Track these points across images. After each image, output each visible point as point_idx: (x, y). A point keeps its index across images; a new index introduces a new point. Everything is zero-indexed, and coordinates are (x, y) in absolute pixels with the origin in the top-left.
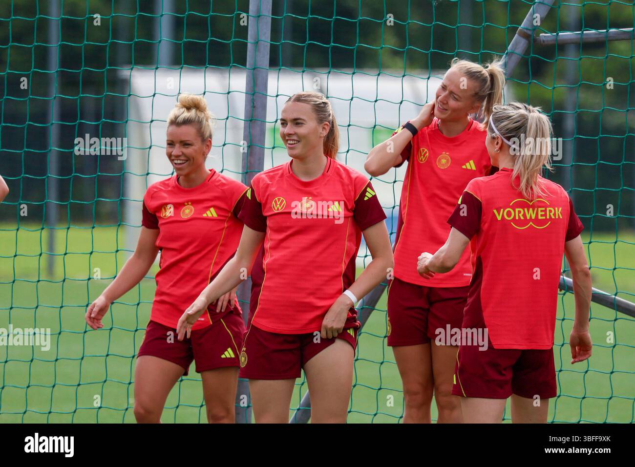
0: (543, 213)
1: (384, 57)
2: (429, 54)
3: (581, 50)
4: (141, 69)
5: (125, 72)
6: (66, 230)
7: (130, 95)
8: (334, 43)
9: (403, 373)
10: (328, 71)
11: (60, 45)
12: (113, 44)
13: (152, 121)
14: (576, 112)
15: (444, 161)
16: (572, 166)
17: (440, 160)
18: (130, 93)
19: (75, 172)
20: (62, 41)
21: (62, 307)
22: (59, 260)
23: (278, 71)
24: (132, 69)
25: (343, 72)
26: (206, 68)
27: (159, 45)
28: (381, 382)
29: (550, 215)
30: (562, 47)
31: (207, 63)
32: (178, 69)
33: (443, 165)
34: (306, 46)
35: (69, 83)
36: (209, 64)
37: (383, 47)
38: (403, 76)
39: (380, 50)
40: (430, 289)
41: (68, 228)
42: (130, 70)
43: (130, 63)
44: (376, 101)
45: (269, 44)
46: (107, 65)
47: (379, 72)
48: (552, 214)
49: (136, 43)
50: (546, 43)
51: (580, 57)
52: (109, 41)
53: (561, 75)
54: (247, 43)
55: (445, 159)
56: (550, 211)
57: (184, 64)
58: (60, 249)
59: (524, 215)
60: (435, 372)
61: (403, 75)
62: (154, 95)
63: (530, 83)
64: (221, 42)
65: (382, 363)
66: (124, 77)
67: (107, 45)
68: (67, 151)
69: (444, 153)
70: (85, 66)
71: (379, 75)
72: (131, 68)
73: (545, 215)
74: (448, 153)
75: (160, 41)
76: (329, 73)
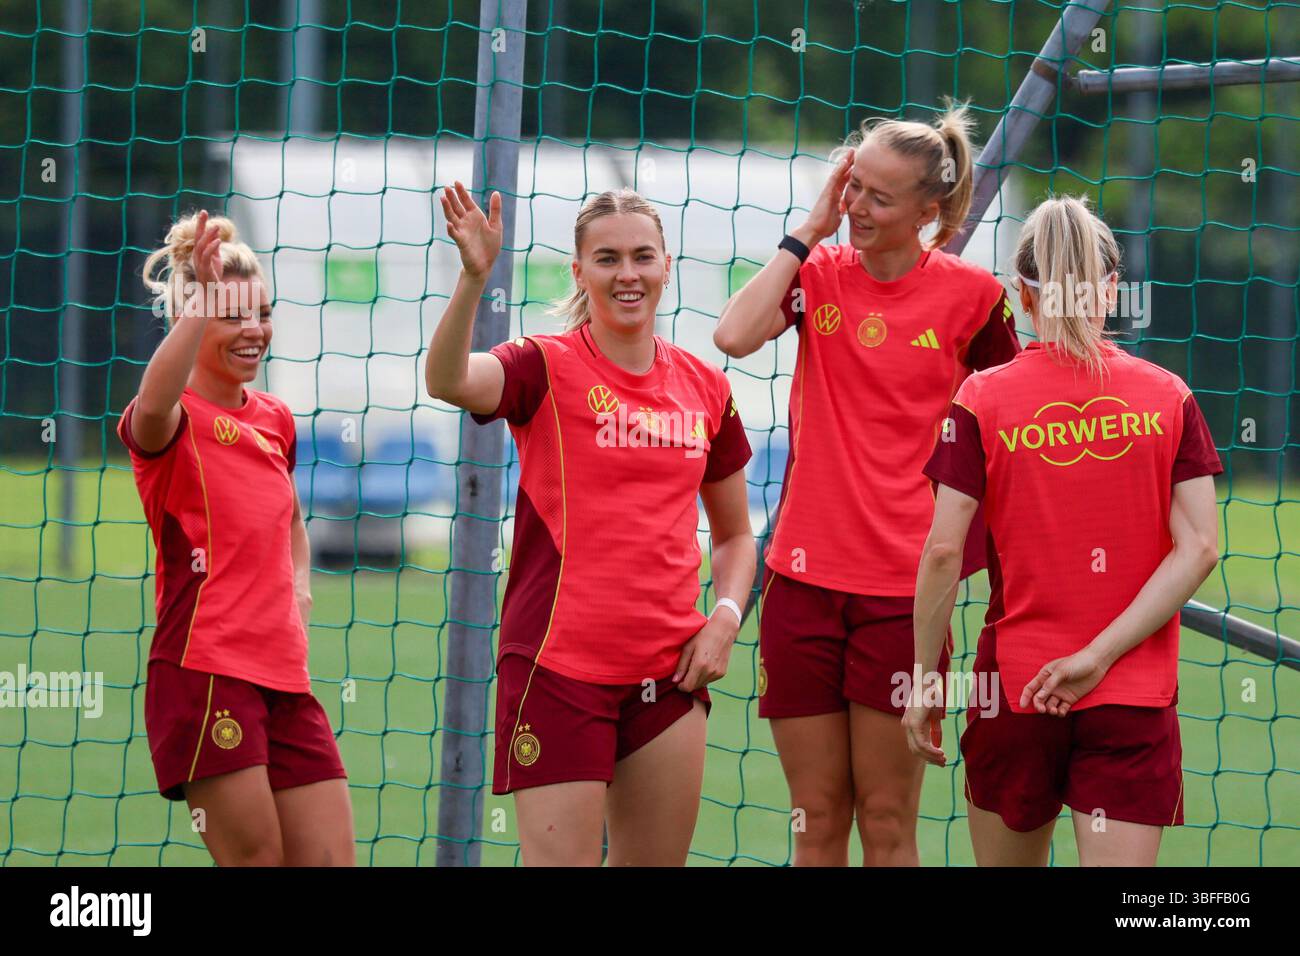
0: (1114, 426)
1: (753, 116)
2: (847, 114)
3: (1159, 105)
4: (254, 141)
5: (221, 147)
6: (98, 473)
7: (231, 195)
8: (650, 86)
9: (791, 772)
10: (637, 146)
11: (85, 89)
12: (197, 89)
13: (276, 249)
14: (1148, 233)
15: (872, 332)
16: (1140, 343)
17: (864, 329)
18: (231, 189)
19: (117, 355)
20: (90, 81)
21: (87, 634)
22: (83, 536)
23: (535, 144)
24: (235, 140)
25: (670, 147)
26: (388, 137)
27: (290, 90)
28: (743, 793)
29: (1130, 429)
30: (1121, 97)
31: (390, 128)
32: (332, 140)
33: (872, 339)
34: (592, 93)
35: (104, 168)
36: (395, 130)
37: (751, 96)
38: (793, 157)
39: (746, 104)
40: (850, 596)
41: (103, 470)
42: (232, 143)
43: (231, 127)
44: (736, 208)
45: (521, 90)
46: (184, 132)
47: (742, 149)
48: (1134, 427)
49: (244, 86)
50: (1090, 89)
51: (1157, 119)
52: (188, 82)
53: (1120, 157)
54: (474, 88)
55: (875, 327)
56: (1131, 421)
57: (344, 130)
58: (85, 513)
59: (1069, 436)
60: (856, 769)
61: (793, 154)
62: (281, 196)
63: (1055, 172)
64: (418, 85)
65: (744, 753)
66: (218, 158)
67: (182, 92)
68: (99, 309)
69: (872, 314)
70: (138, 134)
71: (742, 154)
72: (232, 138)
73: (1119, 429)
74: (880, 315)
75: (293, 83)
76: (640, 148)
